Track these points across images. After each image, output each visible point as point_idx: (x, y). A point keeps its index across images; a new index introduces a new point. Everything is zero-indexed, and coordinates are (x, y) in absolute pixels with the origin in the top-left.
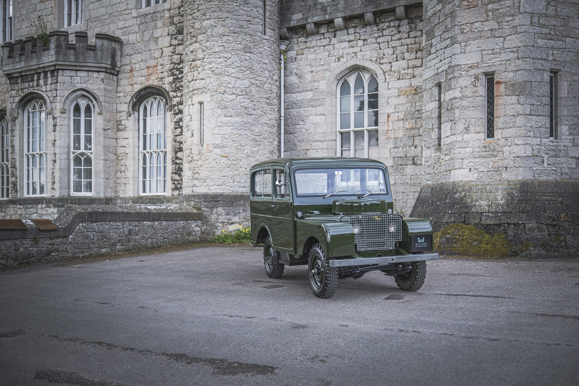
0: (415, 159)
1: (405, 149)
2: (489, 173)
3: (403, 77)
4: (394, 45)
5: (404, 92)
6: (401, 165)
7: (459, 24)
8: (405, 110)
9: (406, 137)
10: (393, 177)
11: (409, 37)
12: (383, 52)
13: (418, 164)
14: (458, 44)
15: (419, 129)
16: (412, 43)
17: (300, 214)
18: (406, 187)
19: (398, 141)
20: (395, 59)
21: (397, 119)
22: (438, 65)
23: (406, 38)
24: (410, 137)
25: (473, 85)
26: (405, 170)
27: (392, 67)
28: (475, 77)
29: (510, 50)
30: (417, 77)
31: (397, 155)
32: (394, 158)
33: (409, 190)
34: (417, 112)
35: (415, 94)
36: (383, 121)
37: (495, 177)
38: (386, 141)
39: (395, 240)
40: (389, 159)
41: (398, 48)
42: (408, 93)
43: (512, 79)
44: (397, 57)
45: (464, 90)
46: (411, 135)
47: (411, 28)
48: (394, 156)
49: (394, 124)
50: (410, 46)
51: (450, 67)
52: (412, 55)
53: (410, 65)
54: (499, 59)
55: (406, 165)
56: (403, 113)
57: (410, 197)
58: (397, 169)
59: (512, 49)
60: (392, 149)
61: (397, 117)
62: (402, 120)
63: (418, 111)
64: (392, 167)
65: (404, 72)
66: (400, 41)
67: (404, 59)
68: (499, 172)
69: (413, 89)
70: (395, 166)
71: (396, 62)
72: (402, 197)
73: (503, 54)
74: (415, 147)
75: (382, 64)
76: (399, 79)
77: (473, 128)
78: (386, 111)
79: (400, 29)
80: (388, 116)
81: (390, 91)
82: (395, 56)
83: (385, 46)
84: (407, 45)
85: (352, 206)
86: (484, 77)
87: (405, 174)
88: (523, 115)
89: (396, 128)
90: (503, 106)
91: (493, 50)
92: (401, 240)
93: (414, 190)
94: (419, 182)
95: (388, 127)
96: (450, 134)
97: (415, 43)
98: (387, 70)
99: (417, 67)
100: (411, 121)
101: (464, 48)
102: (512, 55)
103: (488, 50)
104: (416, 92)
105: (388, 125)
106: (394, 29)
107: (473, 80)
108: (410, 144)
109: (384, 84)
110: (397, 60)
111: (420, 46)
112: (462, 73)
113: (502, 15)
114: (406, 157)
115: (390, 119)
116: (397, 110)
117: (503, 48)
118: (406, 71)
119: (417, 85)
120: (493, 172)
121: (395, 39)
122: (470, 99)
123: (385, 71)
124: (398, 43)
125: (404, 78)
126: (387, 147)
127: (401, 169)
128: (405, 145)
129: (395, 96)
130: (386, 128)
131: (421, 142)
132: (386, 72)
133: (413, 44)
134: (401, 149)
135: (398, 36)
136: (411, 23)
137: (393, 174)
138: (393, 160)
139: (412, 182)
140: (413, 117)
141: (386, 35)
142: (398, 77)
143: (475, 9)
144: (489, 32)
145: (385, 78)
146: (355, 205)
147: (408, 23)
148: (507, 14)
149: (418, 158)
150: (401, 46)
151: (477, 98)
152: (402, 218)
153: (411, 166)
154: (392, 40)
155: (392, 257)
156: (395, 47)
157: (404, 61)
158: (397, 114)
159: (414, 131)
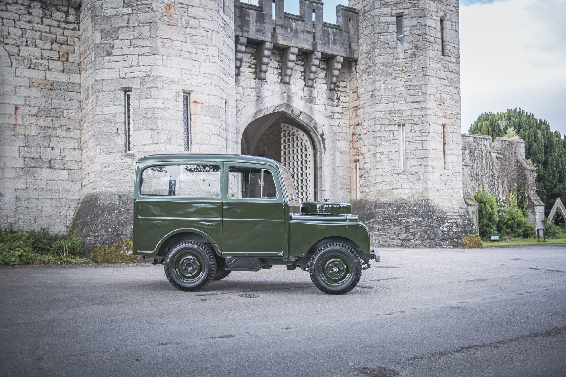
0: (52, 162)
1: (39, 150)
2: (189, 184)
3: (35, 66)
4: (22, 27)
5: (37, 85)
6: (33, 167)
7: (161, 37)
8: (39, 105)
9: (40, 136)
10: (23, 180)
11: (42, 23)
12: (7, 30)
13: (56, 168)
14: (160, 55)
15: (57, 130)
16: (46, 32)
18: (41, 193)
19: (31, 140)
20: (24, 43)
21: (28, 113)
22: (126, 70)
23: (38, 23)
24: (45, 137)
25: (175, 100)
26: (39, 174)
27: (20, 51)
28: (176, 92)
29: (205, 75)
30: (52, 70)
31: (28, 155)
32: (25, 158)
33: (45, 197)
34: (53, 110)
35: (51, 89)
36: (8, 113)
37: (194, 188)
38: (13, 137)
40: (18, 159)
41: (28, 31)
42: (42, 86)
43: (207, 101)
44: (27, 42)
45: (166, 102)
46: (47, 134)
47: (45, 14)
48: (25, 157)
49: (25, 119)
50: (43, 34)
51: (148, 76)
52: (46, 45)
53: (45, 55)
54: (196, 81)
55: (41, 168)
56: (36, 108)
57: (46, 204)
58: (29, 172)
59: (207, 75)
60: (21, 148)
61: (27, 111)
62: (35, 115)
63: (55, 109)
64: (22, 168)
65: (37, 61)
66: (31, 24)
67: (36, 46)
68: (197, 184)
69: (49, 83)
70: (26, 168)
71: (26, 48)
72: (36, 204)
73: (200, 77)
74: (52, 149)
75: (6, 44)
76: (29, 68)
77: (175, 140)
78: (13, 101)
79: (31, 11)
80: (16, 108)
81: (19, 79)
82: (24, 39)
83: (11, 24)
84: (40, 31)
85: (332, 207)
86: (182, 94)
87: (39, 178)
88: (216, 135)
89: (26, 124)
90: (200, 124)
91: (191, 71)
93: (51, 197)
94: (56, 188)
95: (16, 121)
96: (151, 142)
97: (50, 33)
98: (14, 54)
99: (52, 60)
100: (46, 118)
101: (166, 61)
102: (207, 81)
103: (187, 70)
104: (52, 88)
105: (16, 118)
106: (22, 8)
107: (174, 94)
108: (46, 144)
109: (9, 69)
110: (27, 45)
111: (56, 37)
112: (164, 85)
113: (198, 41)
114: (41, 158)
115: (19, 112)
116: (28, 103)
117: (199, 72)
118: (39, 61)
119: (53, 80)
120: (193, 183)
121: (24, 19)
122: (172, 112)
123: (10, 53)
124: (28, 26)
125: (37, 68)
126: (15, 144)
127: (34, 172)
128: (39, 145)
129: (25, 87)
130: (13, 122)
131: (58, 144)
132: (12, 55)
133: (48, 33)
134: (33, 149)
135: (29, 18)
136: (45, 8)
137: (23, 177)
138: (23, 160)
139: (49, 188)
140: (49, 115)
141: (11, 12)
142: (29, 65)
143: (174, 27)
144: (188, 53)
145: (11, 63)
146: (335, 206)
147: (41, 7)
148: (202, 42)
149: (56, 161)
150: (32, 30)
151: (178, 112)
153: (47, 170)
154: (19, 20)
156: (24, 29)
157: (36, 48)
158: (28, 107)
159: (50, 131)
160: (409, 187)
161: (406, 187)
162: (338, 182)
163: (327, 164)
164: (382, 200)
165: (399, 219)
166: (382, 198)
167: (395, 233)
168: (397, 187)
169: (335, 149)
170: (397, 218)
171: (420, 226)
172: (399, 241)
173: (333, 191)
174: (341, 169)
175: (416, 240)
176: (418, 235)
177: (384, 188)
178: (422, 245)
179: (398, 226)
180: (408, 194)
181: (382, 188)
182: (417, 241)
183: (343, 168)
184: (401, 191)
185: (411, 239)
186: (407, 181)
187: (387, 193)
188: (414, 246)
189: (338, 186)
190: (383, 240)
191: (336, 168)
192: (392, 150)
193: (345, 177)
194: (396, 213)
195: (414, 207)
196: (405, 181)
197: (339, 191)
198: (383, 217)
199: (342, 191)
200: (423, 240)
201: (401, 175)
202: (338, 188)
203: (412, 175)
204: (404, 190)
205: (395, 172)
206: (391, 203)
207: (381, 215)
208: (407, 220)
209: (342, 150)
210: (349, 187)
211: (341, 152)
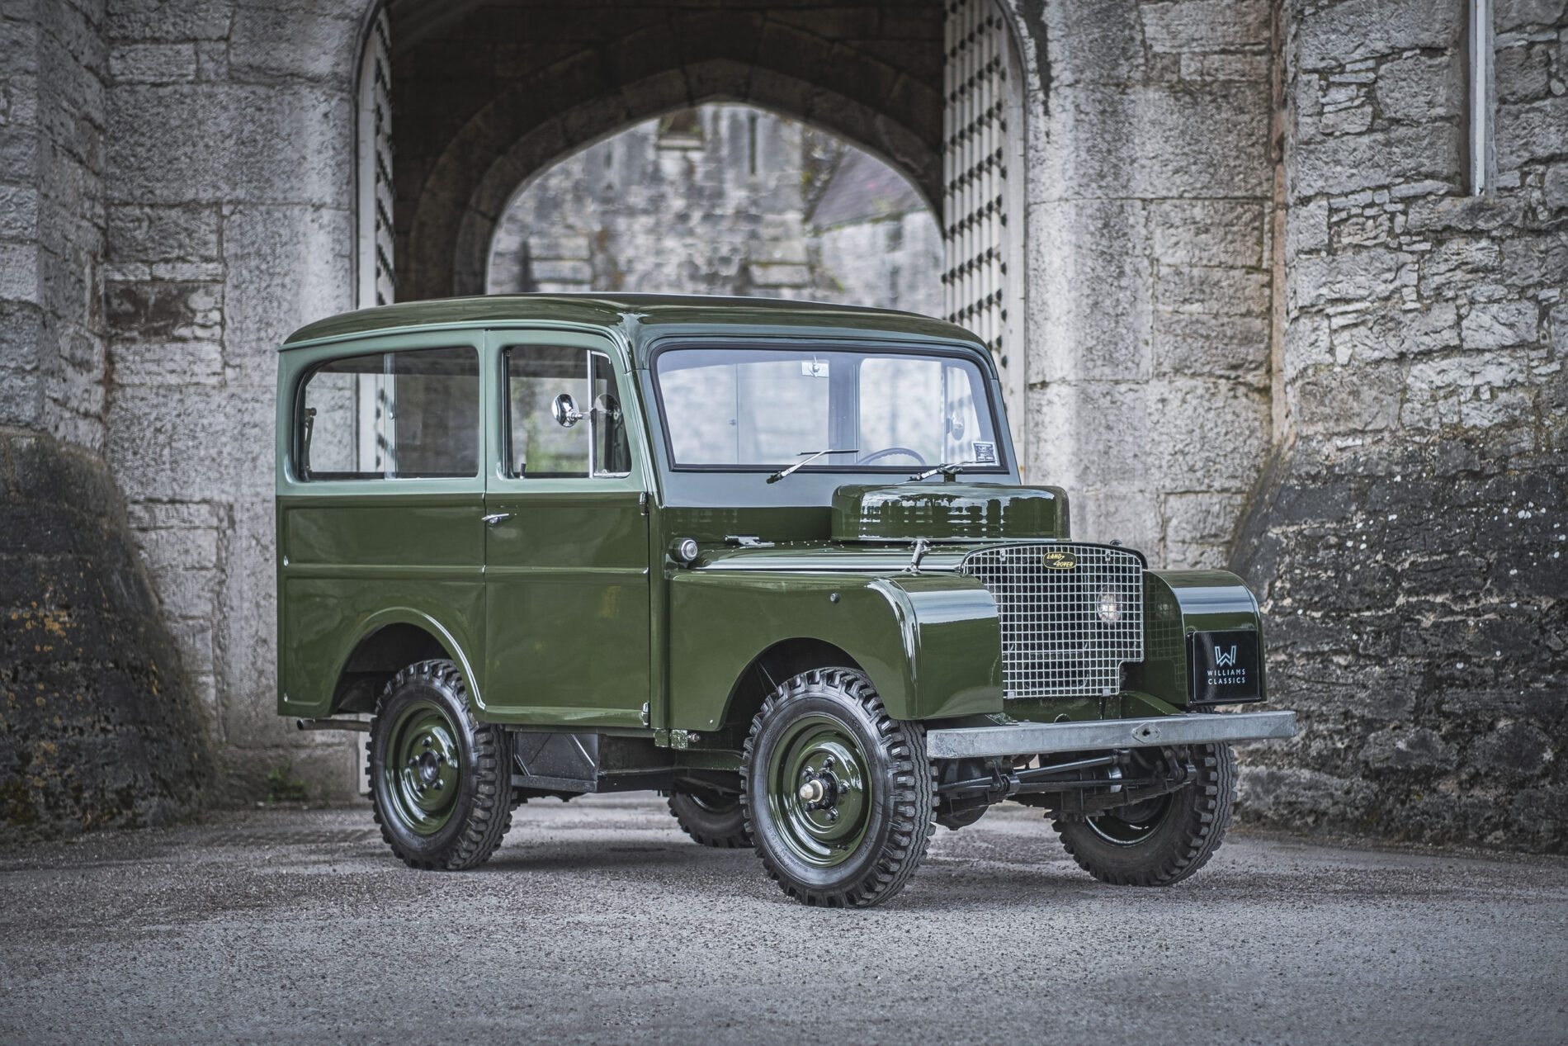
17: (688, 548)
39: (1120, 655)
92: (1142, 659)
152: (1145, 565)
155: (1143, 722)
160: (1510, 338)
161: (1490, 341)
162: (1147, 321)
163: (1058, 190)
164: (1327, 449)
165: (1401, 600)
166: (1329, 436)
167: (1347, 715)
168: (1429, 342)
169: (1123, 70)
170: (1388, 598)
171: (1525, 660)
172: (1359, 781)
173: (1095, 389)
174: (1176, 216)
175: (1475, 779)
176: (1492, 739)
177: (1343, 354)
178: (1507, 826)
179: (1380, 661)
180: (1503, 397)
181: (1331, 350)
182: (1477, 792)
183: (1198, 212)
184: (1453, 370)
185: (1444, 773)
186: (1500, 291)
187: (1355, 394)
188: (1445, 830)
189: (1147, 351)
190: (1262, 769)
191: (1136, 215)
192: (1401, 39)
193: (1218, 274)
194: (1393, 552)
195: (1520, 505)
196: (1483, 290)
197: (1156, 389)
198: (1298, 584)
199: (1182, 382)
200: (1522, 784)
201: (1455, 244)
202: (1147, 365)
203: (1538, 233)
204: (1475, 362)
205: (1416, 216)
206: (1380, 471)
207: (1291, 567)
208: (1446, 610)
209: (1189, 69)
210: (1254, 353)
211: (1182, 91)
